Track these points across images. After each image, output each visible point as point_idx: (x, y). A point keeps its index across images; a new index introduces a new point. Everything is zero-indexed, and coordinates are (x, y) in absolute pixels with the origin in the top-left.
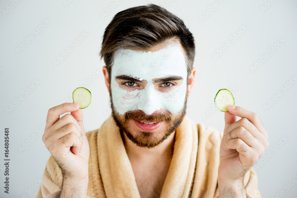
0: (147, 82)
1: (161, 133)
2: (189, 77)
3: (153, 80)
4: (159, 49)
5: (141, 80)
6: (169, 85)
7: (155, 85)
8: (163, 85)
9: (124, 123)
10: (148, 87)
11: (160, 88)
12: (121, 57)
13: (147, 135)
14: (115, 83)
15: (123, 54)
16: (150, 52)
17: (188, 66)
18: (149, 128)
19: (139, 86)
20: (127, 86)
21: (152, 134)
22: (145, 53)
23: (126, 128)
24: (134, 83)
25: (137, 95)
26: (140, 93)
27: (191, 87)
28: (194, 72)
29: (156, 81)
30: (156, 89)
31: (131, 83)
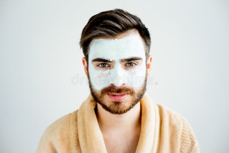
0: (115, 62)
1: (128, 102)
2: (148, 63)
3: (119, 60)
4: (123, 37)
5: (111, 60)
6: (132, 65)
7: (122, 64)
8: (128, 65)
9: (100, 97)
10: (116, 66)
11: (126, 67)
12: (95, 45)
13: (117, 103)
14: (91, 66)
15: (97, 42)
16: (116, 39)
17: (146, 51)
18: (119, 99)
19: (110, 66)
20: (101, 67)
21: (121, 103)
22: (113, 40)
23: (102, 101)
24: (106, 64)
25: (109, 73)
26: (111, 71)
27: (149, 71)
28: (151, 59)
29: (122, 61)
30: (122, 68)
31: (104, 64)
